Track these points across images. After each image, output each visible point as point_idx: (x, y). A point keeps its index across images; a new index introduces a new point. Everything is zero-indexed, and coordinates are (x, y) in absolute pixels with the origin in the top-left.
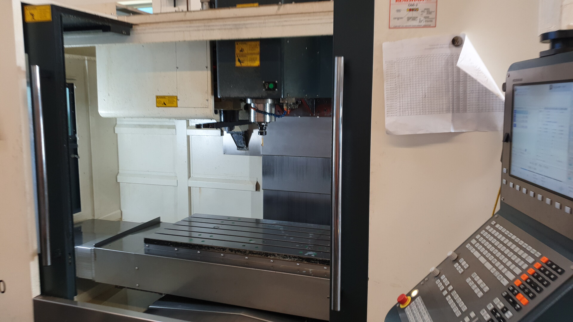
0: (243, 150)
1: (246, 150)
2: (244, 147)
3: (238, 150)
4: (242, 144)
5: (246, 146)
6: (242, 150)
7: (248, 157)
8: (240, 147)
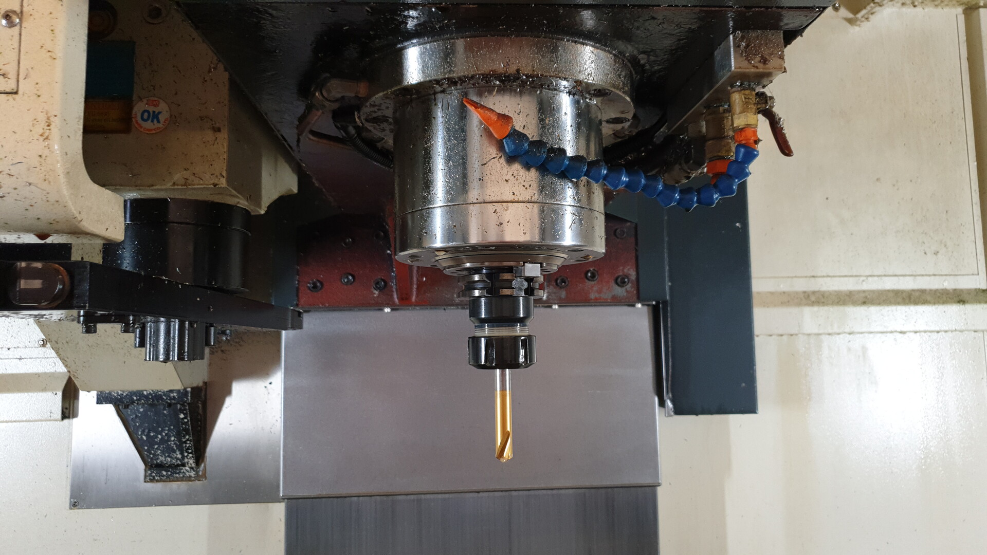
0: (177, 480)
1: (189, 479)
2: (184, 465)
3: (153, 480)
4: (169, 451)
5: (191, 462)
6: (169, 479)
7: (200, 513)
8: (160, 466)
